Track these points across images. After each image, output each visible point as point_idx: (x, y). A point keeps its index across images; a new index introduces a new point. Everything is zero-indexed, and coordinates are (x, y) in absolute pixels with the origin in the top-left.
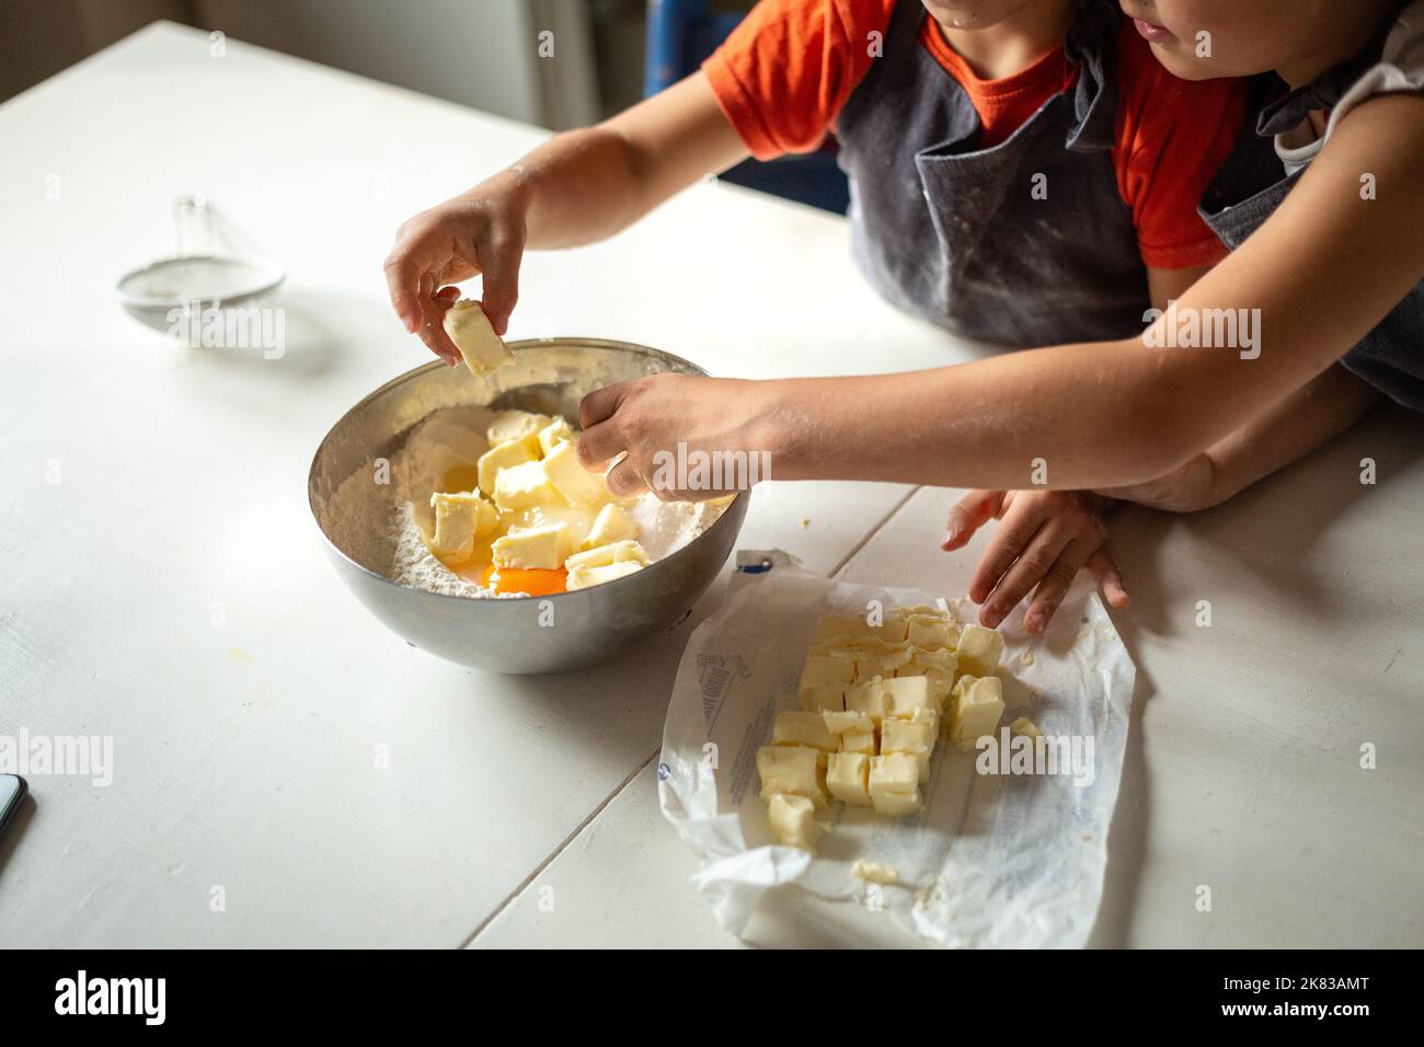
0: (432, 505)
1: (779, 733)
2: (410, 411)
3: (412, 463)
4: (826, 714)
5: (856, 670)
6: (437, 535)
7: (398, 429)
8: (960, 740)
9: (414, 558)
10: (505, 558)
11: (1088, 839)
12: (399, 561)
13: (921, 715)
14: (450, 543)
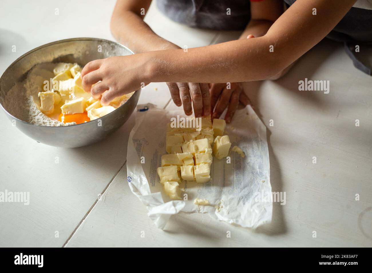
0: (39, 96)
1: (163, 162)
2: (28, 66)
3: (30, 83)
4: (178, 154)
5: (184, 139)
6: (42, 106)
7: (24, 72)
8: (218, 156)
9: (36, 114)
10: (66, 111)
11: (264, 182)
12: (31, 115)
13: (208, 151)
14: (47, 108)
